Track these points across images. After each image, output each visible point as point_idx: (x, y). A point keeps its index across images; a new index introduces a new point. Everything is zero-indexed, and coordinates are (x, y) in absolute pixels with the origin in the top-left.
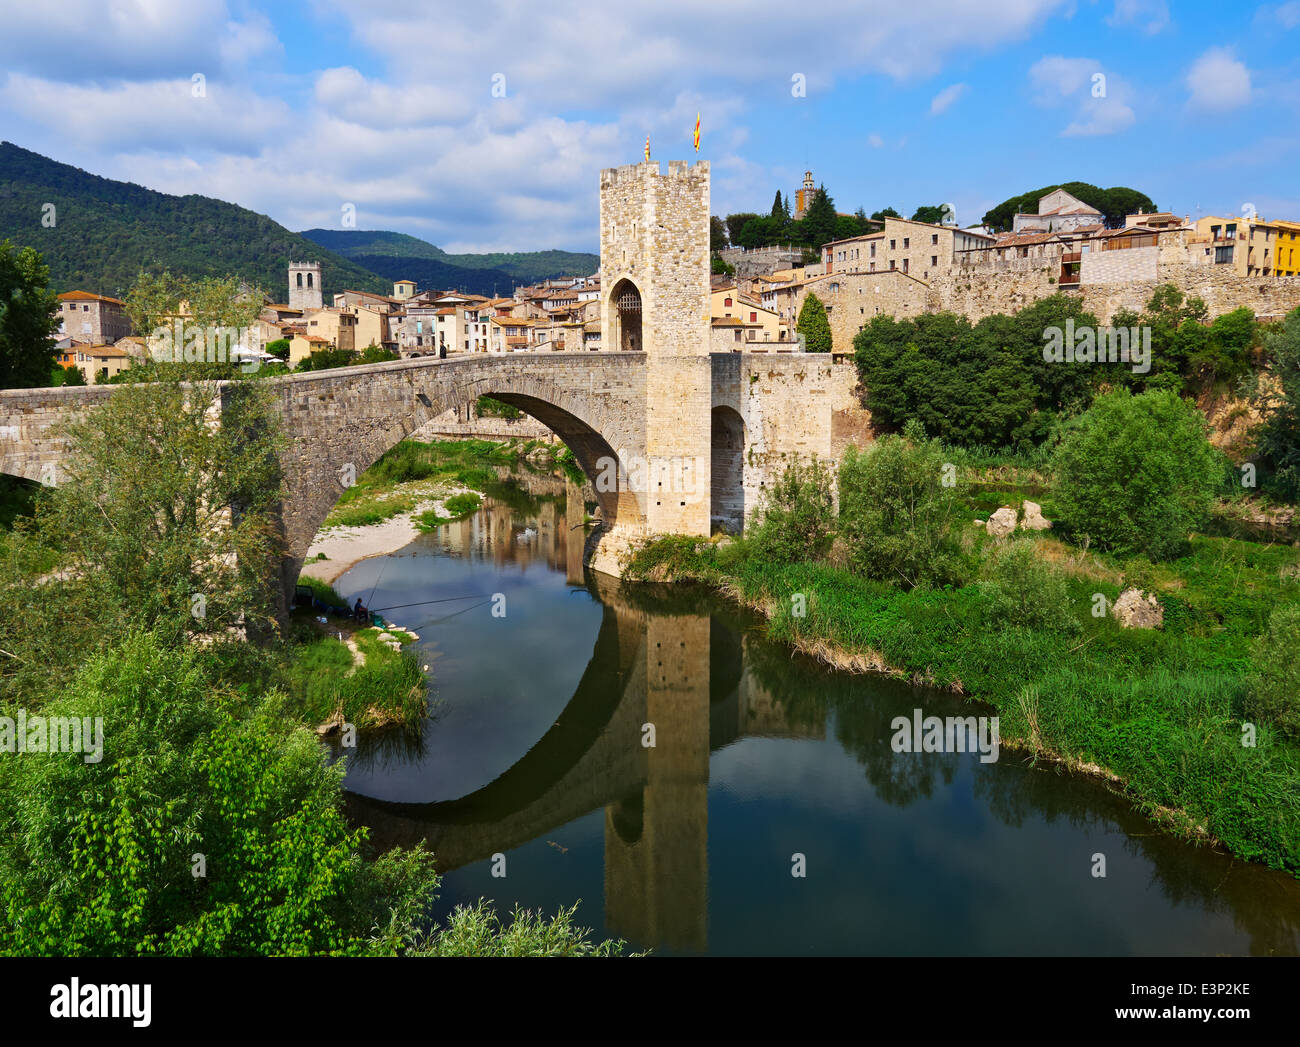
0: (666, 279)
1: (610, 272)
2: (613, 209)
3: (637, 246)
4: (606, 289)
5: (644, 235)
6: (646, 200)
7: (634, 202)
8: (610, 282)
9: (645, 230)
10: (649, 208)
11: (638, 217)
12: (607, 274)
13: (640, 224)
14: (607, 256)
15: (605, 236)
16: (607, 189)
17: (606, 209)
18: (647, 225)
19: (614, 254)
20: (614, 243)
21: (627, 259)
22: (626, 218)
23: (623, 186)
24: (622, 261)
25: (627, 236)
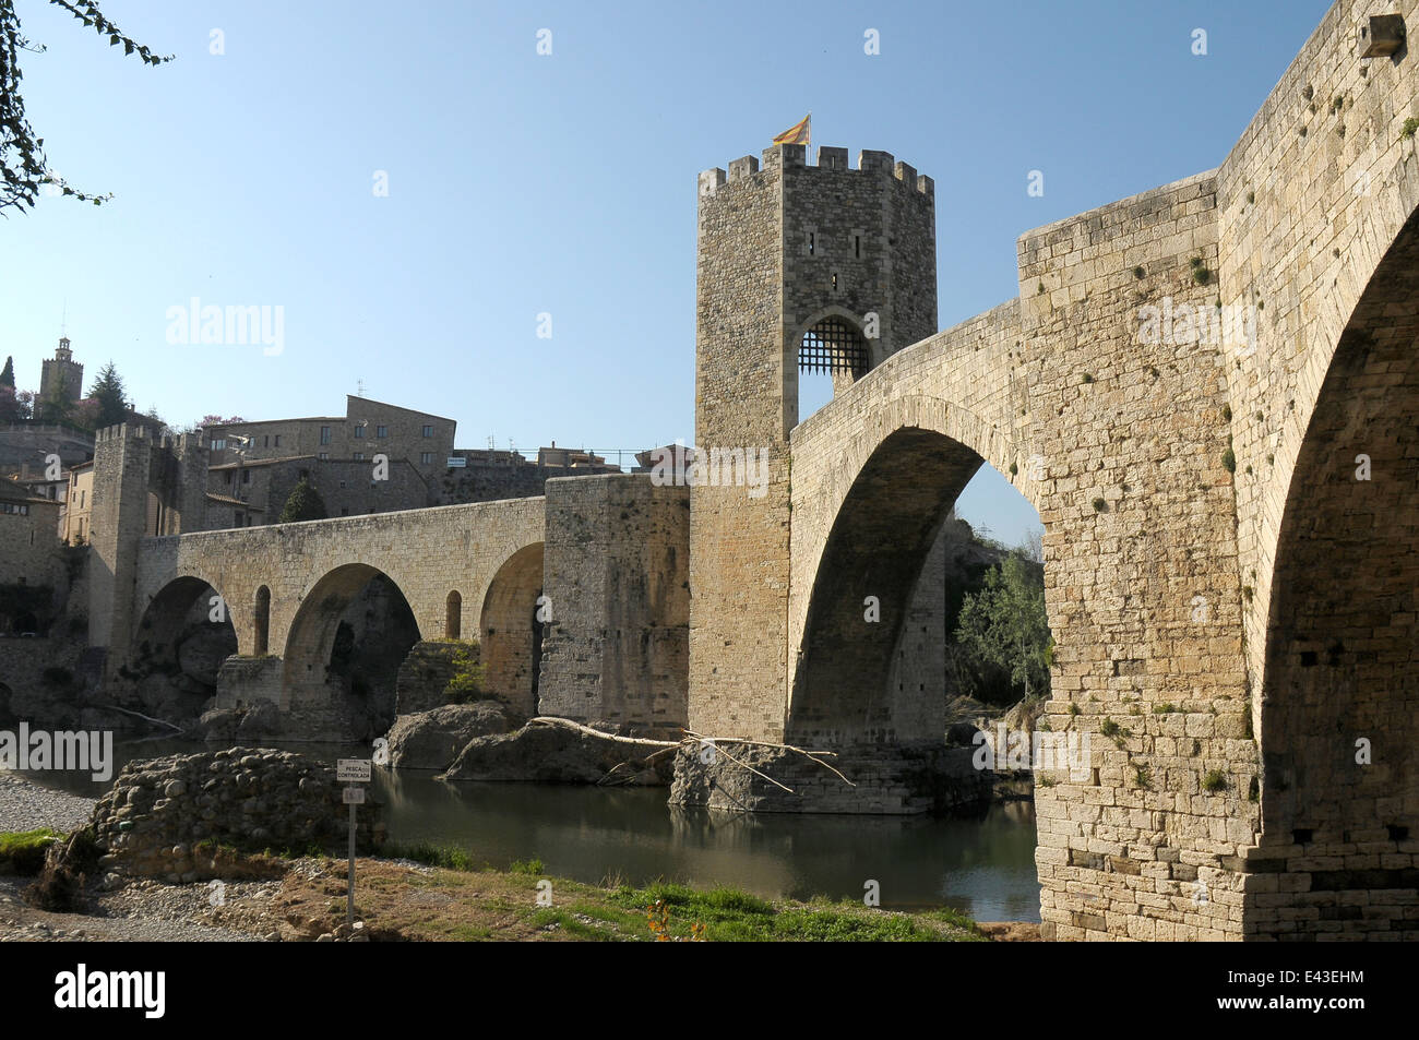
1: (804, 302)
2: (811, 206)
3: (864, 270)
4: (794, 328)
5: (877, 255)
6: (881, 205)
7: (856, 204)
8: (805, 317)
9: (879, 249)
10: (887, 218)
11: (866, 227)
12: (796, 305)
13: (869, 238)
14: (798, 277)
15: (792, 245)
16: (797, 174)
17: (795, 204)
18: (883, 241)
19: (812, 275)
20: (812, 259)
21: (841, 287)
22: (838, 224)
23: (833, 176)
24: (830, 287)
25: (840, 252)
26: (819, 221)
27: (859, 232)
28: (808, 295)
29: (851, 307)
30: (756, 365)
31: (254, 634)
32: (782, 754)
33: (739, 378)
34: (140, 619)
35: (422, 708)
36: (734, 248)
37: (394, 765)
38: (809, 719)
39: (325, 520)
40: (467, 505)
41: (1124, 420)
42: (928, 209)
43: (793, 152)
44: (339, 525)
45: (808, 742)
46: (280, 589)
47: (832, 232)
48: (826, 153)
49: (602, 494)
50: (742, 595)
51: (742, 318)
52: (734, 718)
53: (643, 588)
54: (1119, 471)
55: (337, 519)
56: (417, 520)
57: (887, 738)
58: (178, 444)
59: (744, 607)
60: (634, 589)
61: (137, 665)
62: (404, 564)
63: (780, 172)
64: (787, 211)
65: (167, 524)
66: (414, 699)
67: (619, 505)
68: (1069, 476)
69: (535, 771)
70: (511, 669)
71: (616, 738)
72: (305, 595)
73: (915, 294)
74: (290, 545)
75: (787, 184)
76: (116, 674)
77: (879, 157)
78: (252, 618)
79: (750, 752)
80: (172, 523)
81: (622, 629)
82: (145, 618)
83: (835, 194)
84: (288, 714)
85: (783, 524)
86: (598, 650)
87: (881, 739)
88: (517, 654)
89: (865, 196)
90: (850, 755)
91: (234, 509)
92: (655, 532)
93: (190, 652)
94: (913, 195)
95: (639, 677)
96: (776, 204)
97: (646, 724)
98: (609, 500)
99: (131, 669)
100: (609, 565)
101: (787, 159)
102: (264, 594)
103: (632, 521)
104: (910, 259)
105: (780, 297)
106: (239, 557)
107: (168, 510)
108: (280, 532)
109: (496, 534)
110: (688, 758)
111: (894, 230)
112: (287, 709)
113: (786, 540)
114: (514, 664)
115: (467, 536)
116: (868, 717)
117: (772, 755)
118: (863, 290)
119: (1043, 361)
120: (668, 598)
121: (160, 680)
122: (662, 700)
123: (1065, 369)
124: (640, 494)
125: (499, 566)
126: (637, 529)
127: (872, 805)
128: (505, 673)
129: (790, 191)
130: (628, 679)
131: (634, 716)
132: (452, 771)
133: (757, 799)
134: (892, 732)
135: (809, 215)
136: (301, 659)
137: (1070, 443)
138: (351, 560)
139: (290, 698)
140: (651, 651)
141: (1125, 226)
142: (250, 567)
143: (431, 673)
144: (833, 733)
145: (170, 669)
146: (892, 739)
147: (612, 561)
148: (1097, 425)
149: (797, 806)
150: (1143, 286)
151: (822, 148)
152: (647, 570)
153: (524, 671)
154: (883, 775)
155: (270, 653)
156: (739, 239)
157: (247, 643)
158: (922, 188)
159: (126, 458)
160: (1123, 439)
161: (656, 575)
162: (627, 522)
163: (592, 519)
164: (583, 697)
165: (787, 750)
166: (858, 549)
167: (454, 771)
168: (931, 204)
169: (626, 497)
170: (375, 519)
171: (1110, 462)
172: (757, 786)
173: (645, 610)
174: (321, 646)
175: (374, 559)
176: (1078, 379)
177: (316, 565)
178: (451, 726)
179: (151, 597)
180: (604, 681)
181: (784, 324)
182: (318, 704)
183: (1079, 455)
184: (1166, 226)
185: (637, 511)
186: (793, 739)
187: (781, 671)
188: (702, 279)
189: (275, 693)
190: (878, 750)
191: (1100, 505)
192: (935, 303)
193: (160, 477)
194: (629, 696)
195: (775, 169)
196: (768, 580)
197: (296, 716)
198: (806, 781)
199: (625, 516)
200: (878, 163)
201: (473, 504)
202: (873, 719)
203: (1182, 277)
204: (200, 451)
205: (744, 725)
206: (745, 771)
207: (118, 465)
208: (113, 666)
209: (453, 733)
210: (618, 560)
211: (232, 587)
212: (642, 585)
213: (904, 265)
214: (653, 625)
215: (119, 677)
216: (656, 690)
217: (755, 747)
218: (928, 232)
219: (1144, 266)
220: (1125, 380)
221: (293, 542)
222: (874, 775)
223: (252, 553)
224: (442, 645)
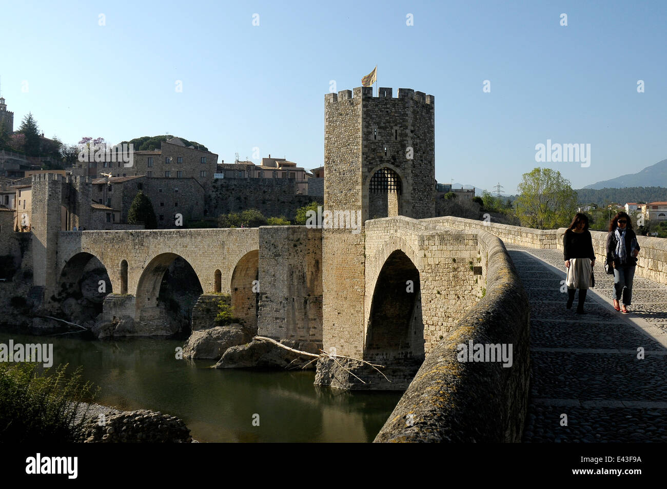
0: (417, 172)
1: (372, 161)
2: (375, 116)
3: (399, 146)
4: (367, 174)
5: (405, 138)
6: (407, 114)
7: (396, 115)
8: (372, 169)
9: (406, 136)
10: (410, 121)
11: (400, 125)
12: (368, 163)
13: (402, 130)
14: (369, 150)
15: (367, 135)
16: (368, 101)
17: (367, 115)
18: (408, 131)
19: (375, 149)
20: (376, 141)
21: (388, 154)
22: (387, 124)
23: (385, 101)
24: (383, 154)
25: (388, 137)
26: (378, 124)
27: (397, 128)
28: (373, 159)
29: (393, 164)
30: (350, 190)
31: (120, 284)
32: (362, 365)
33: (343, 194)
34: (60, 272)
35: (204, 328)
36: (341, 133)
37: (192, 357)
38: (374, 348)
39: (154, 230)
40: (223, 229)
41: (449, 310)
42: (431, 111)
43: (367, 91)
44: (161, 233)
45: (374, 358)
46: (133, 262)
47: (385, 128)
48: (382, 90)
49: (285, 235)
50: (345, 292)
51: (344, 167)
52: (342, 346)
53: (304, 279)
54: (448, 328)
55: (160, 230)
56: (199, 234)
57: (409, 356)
58: (76, 181)
59: (346, 298)
60: (300, 279)
61: (60, 294)
62: (194, 255)
63: (361, 100)
64: (364, 119)
65: (72, 222)
66: (200, 323)
67: (292, 240)
68: (433, 325)
69: (257, 363)
70: (246, 306)
71: (292, 350)
72: (145, 266)
73: (424, 153)
74: (137, 241)
75: (364, 106)
76: (49, 299)
77: (407, 92)
78: (119, 276)
79: (349, 363)
80: (74, 221)
81: (295, 298)
82: (63, 271)
83: (386, 110)
84: (139, 323)
85: (362, 263)
86: (284, 307)
87: (406, 356)
88: (249, 298)
89: (400, 110)
90: (392, 364)
91: (106, 212)
92: (309, 253)
93: (87, 287)
94: (423, 106)
95: (303, 319)
96: (359, 115)
97: (306, 340)
98: (288, 238)
99: (56, 296)
100: (289, 268)
101: (364, 94)
102: (125, 264)
103: (299, 248)
104: (421, 137)
105: (360, 160)
106: (111, 245)
107: (72, 214)
108: (132, 234)
109: (237, 244)
110: (322, 364)
111: (413, 125)
112: (139, 320)
113: (363, 270)
114: (247, 303)
115: (223, 244)
116: (400, 347)
117: (357, 365)
118: (399, 155)
119: (425, 282)
120: (316, 283)
121: (72, 301)
122: (313, 330)
123: (432, 287)
124: (302, 235)
125: (238, 259)
126: (301, 251)
127: (400, 387)
128: (243, 308)
129: (365, 109)
130: (298, 320)
131: (301, 337)
132: (218, 364)
133: (351, 385)
134: (411, 353)
135: (374, 121)
136: (145, 295)
137: (433, 314)
138: (167, 251)
139: (140, 315)
140: (308, 307)
141: (451, 241)
142: (117, 251)
143: (208, 311)
144: (384, 353)
145: (78, 295)
146: (411, 356)
147: (290, 266)
148: (441, 310)
149: (368, 387)
150: (455, 266)
151: (380, 88)
152: (306, 270)
153: (252, 306)
154: (405, 373)
155: (129, 293)
156: (343, 130)
157: (117, 288)
158: (428, 101)
159: (49, 191)
160: (449, 317)
161: (310, 273)
162: (296, 248)
163: (280, 246)
164: (278, 328)
165: (364, 363)
166: (392, 282)
167: (220, 364)
168: (433, 108)
169: (295, 237)
170: (179, 232)
171: (445, 324)
172: (351, 379)
173: (305, 289)
174: (154, 288)
175: (178, 251)
176: (436, 292)
177: (151, 252)
178: (218, 338)
179: (66, 262)
180: (287, 321)
181: (362, 172)
182: (153, 317)
183: (435, 319)
184: (462, 247)
185: (301, 243)
186: (367, 357)
187: (361, 327)
188: (327, 146)
189: (132, 312)
190: (405, 361)
191: (441, 337)
192: (434, 155)
193: (66, 198)
194: (299, 328)
195: (358, 98)
196: (356, 287)
197: (143, 323)
198: (372, 376)
199: (295, 246)
200: (406, 95)
201: (225, 229)
202: (402, 348)
203: (467, 266)
204: (87, 184)
205: (346, 350)
206: (346, 372)
207: (45, 194)
208: (48, 296)
209: (219, 341)
210: (292, 266)
211: (108, 260)
212: (304, 277)
213: (418, 141)
214: (309, 295)
215: (51, 301)
216: (311, 325)
217: (351, 360)
218: (431, 122)
219: (456, 259)
220: (450, 297)
221: (139, 240)
222: (402, 373)
223: (118, 243)
224: (213, 297)
